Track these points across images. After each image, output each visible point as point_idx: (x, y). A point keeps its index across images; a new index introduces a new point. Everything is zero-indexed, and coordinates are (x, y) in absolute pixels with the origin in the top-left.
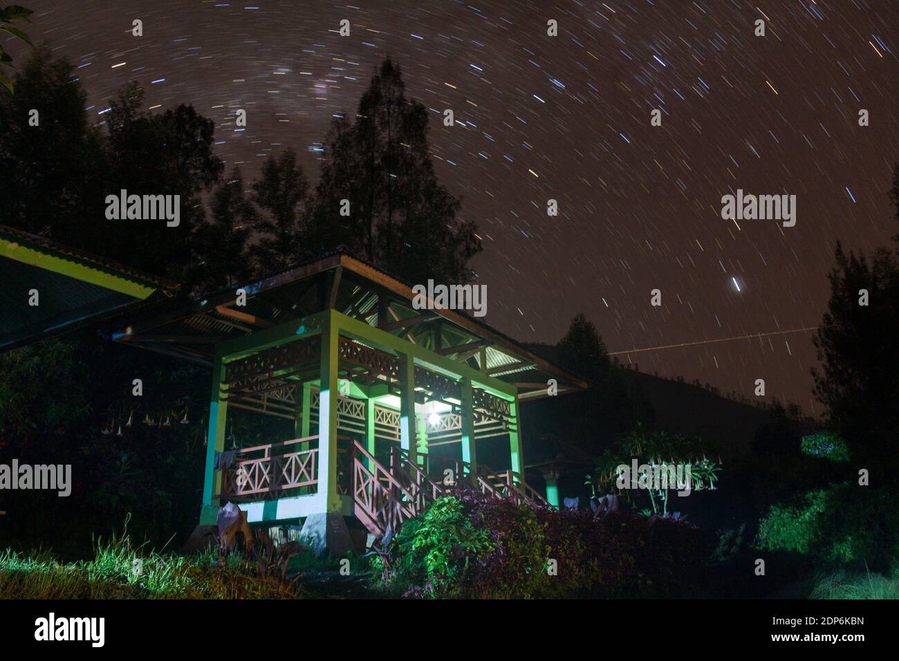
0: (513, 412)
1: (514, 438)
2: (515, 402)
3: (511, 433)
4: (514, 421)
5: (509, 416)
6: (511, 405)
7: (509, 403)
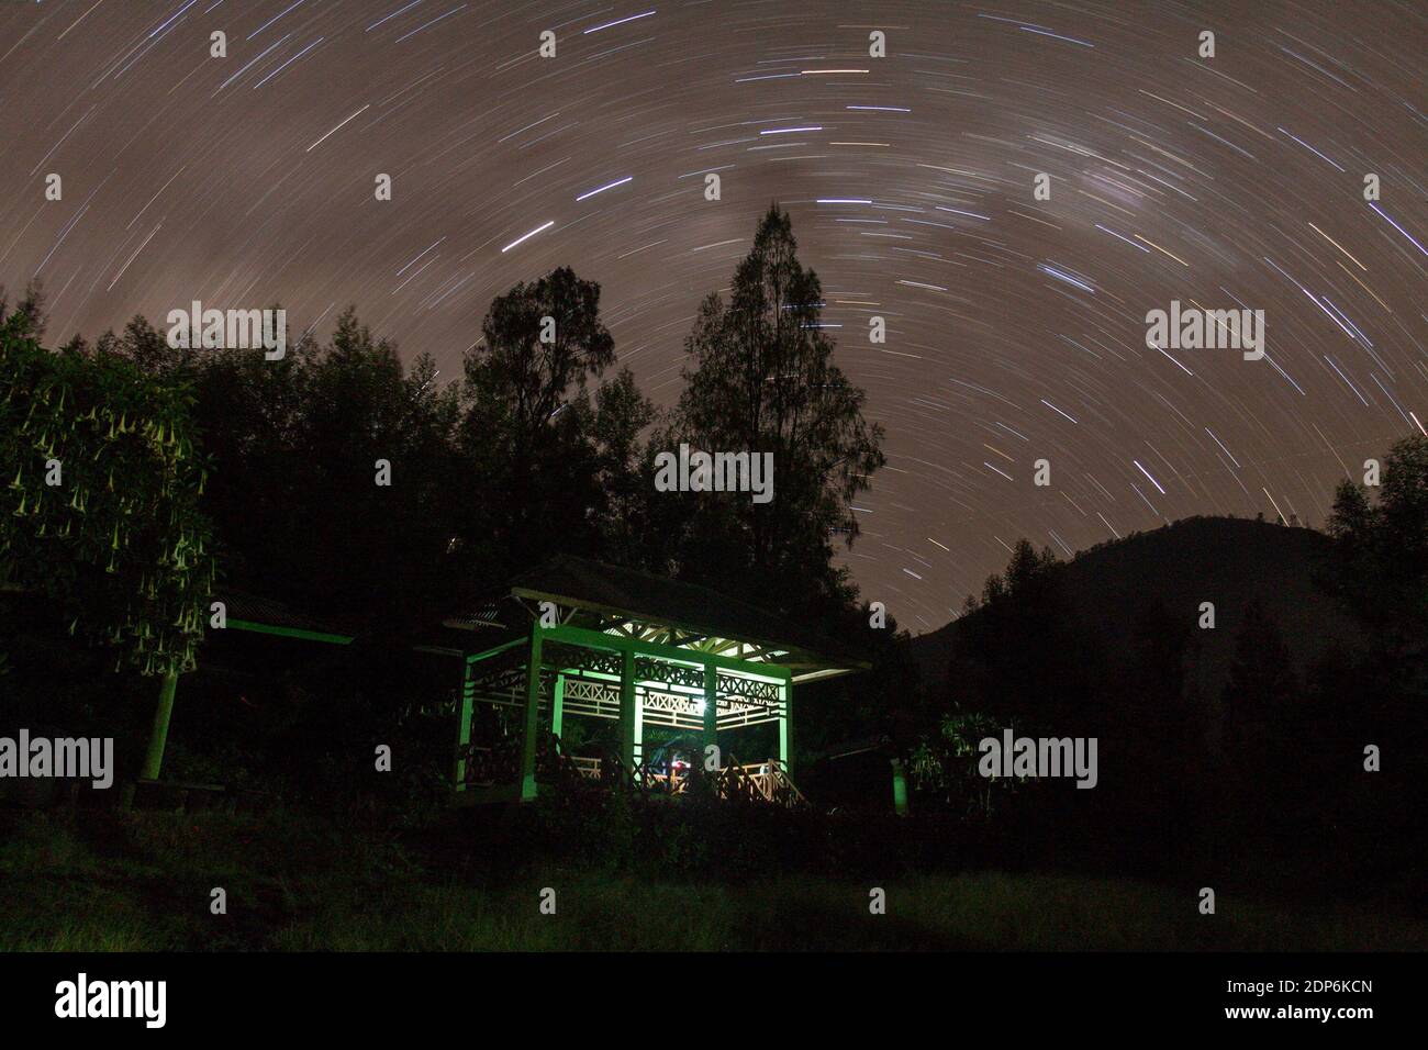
0: (783, 696)
1: (783, 724)
2: (786, 685)
3: (781, 719)
4: (783, 705)
5: (777, 700)
6: (781, 688)
7: (778, 686)
